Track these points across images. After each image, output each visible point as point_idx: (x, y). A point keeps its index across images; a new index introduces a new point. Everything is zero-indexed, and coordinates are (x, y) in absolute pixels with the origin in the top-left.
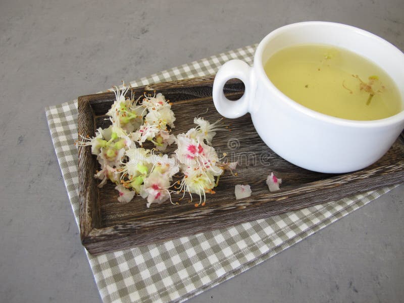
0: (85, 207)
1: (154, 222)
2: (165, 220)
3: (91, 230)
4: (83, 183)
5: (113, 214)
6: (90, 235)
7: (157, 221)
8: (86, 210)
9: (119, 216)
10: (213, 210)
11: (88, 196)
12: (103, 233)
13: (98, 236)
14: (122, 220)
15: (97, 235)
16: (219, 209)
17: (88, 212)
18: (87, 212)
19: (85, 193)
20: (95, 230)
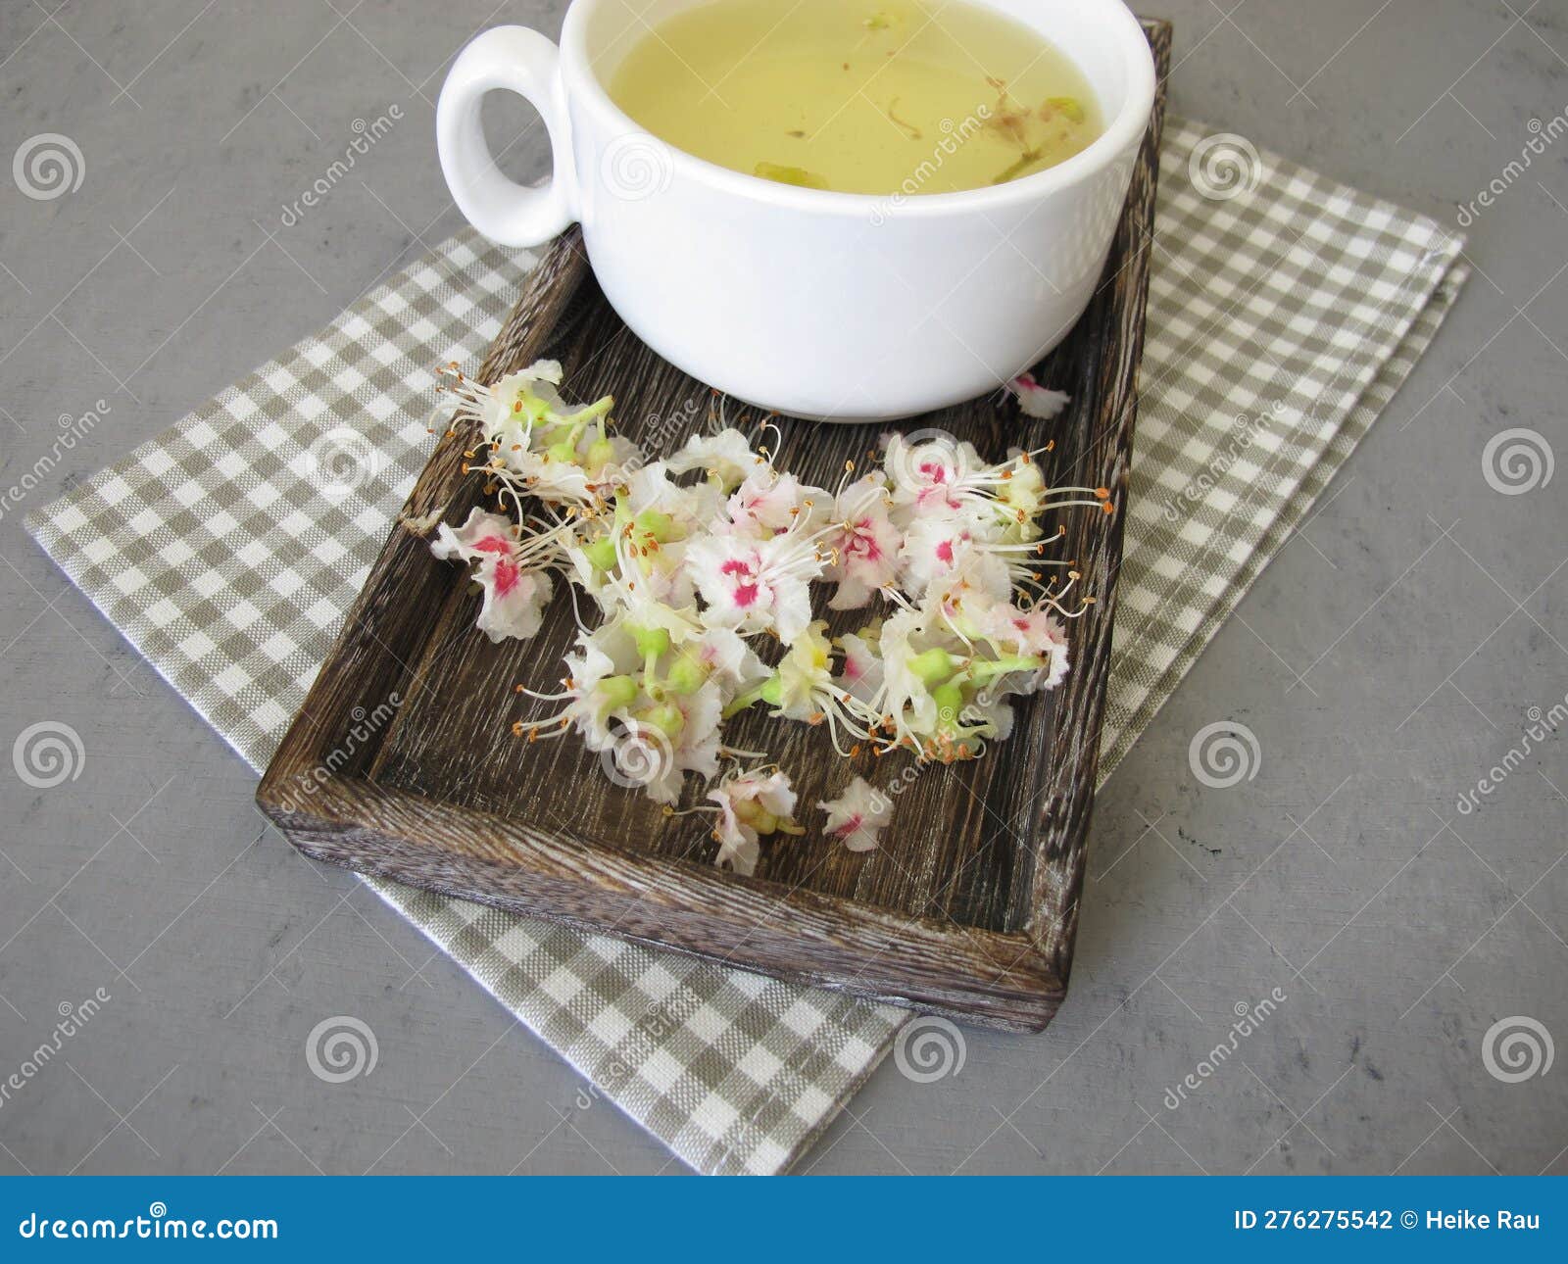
0: (913, 937)
1: (1078, 725)
2: (1086, 692)
3: (1030, 941)
4: (788, 916)
6: (1048, 950)
7: (1081, 713)
8: (928, 934)
9: (928, 874)
10: (1103, 549)
11: (864, 913)
12: (1059, 903)
13: (1065, 926)
14: (950, 871)
15: (1058, 927)
17: (942, 930)
18: (942, 936)
19: (848, 917)
20: (1033, 928)
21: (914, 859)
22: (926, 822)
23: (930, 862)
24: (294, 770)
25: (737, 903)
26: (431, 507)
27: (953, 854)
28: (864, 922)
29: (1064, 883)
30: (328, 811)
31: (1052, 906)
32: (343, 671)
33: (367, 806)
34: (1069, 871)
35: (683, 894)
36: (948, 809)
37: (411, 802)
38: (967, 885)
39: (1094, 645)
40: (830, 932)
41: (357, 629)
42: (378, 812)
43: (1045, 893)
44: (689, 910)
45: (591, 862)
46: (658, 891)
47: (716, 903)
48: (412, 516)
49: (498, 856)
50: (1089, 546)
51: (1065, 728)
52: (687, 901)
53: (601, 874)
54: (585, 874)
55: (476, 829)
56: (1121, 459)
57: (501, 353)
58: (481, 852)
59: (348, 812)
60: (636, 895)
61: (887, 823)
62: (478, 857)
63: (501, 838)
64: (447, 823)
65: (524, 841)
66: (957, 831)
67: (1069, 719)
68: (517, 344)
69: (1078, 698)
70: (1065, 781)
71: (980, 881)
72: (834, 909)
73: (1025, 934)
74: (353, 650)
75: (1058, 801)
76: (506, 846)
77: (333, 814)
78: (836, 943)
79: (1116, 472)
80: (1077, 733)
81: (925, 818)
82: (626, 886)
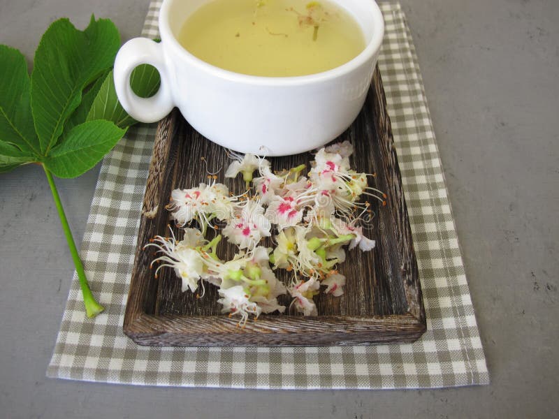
0: (373, 323)
1: (404, 237)
2: (403, 225)
3: (412, 315)
4: (330, 326)
5: (359, 307)
6: (418, 316)
7: (404, 233)
8: (378, 321)
9: (363, 298)
10: (394, 173)
11: (355, 319)
12: (416, 299)
13: (420, 307)
14: (370, 295)
15: (418, 308)
16: (393, 167)
17: (382, 318)
18: (383, 321)
19: (350, 322)
20: (411, 310)
21: (357, 293)
22: (357, 280)
23: (362, 294)
24: (135, 317)
25: (311, 326)
26: (153, 206)
27: (369, 289)
28: (356, 322)
29: (416, 292)
30: (153, 329)
31: (415, 301)
32: (140, 276)
33: (168, 324)
34: (416, 288)
35: (292, 328)
36: (363, 274)
37: (183, 319)
38: (377, 299)
39: (401, 208)
40: (346, 329)
41: (141, 258)
42: (172, 325)
43: (411, 297)
44: (294, 333)
45: (256, 325)
46: (283, 329)
47: (304, 328)
48: (147, 211)
49: (221, 331)
50: (389, 173)
51: (401, 239)
52: (294, 330)
53: (261, 328)
54: (255, 329)
55: (211, 323)
56: (390, 140)
57: (160, 142)
58: (215, 331)
59: (161, 328)
60: (275, 332)
61: (344, 284)
62: (215, 333)
63: (221, 324)
64: (199, 323)
65: (229, 323)
66: (368, 281)
67: (401, 236)
68: (165, 137)
69: (402, 228)
70: (406, 257)
71: (381, 296)
72: (345, 320)
73: (409, 313)
74: (141, 267)
75: (406, 265)
76: (224, 326)
77: (155, 330)
78: (349, 332)
79: (390, 145)
80: (405, 240)
81: (356, 278)
82: (271, 330)
